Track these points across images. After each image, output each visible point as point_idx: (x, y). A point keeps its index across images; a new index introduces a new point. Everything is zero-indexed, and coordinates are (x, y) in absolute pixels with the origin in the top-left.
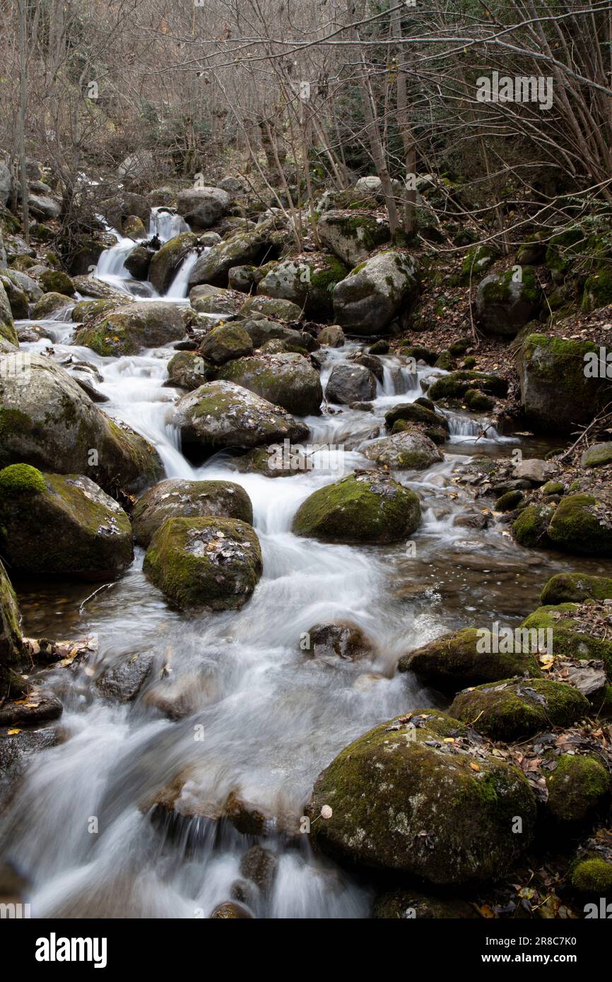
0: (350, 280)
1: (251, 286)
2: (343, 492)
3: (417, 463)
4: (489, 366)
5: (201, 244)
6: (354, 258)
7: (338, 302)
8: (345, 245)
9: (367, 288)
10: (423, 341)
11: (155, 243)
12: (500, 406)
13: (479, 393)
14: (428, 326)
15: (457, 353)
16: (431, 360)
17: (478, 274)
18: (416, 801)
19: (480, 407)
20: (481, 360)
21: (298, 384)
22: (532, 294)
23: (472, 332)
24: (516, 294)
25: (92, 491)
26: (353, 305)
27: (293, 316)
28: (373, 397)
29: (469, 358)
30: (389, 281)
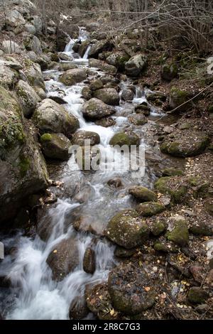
0: (129, 62)
1: (104, 59)
2: (121, 137)
3: (141, 123)
4: (163, 90)
5: (92, 43)
6: (131, 54)
7: (126, 68)
8: (129, 50)
9: (134, 65)
10: (147, 81)
11: (80, 42)
12: (164, 104)
13: (159, 100)
14: (149, 76)
15: (155, 85)
16: (148, 87)
17: (163, 62)
18: (125, 234)
19: (159, 105)
20: (161, 87)
21: (114, 98)
22: (175, 71)
23: (160, 79)
24: (172, 71)
25: (63, 137)
26: (130, 69)
27: (114, 71)
28: (132, 99)
29: (158, 87)
30: (139, 63)
